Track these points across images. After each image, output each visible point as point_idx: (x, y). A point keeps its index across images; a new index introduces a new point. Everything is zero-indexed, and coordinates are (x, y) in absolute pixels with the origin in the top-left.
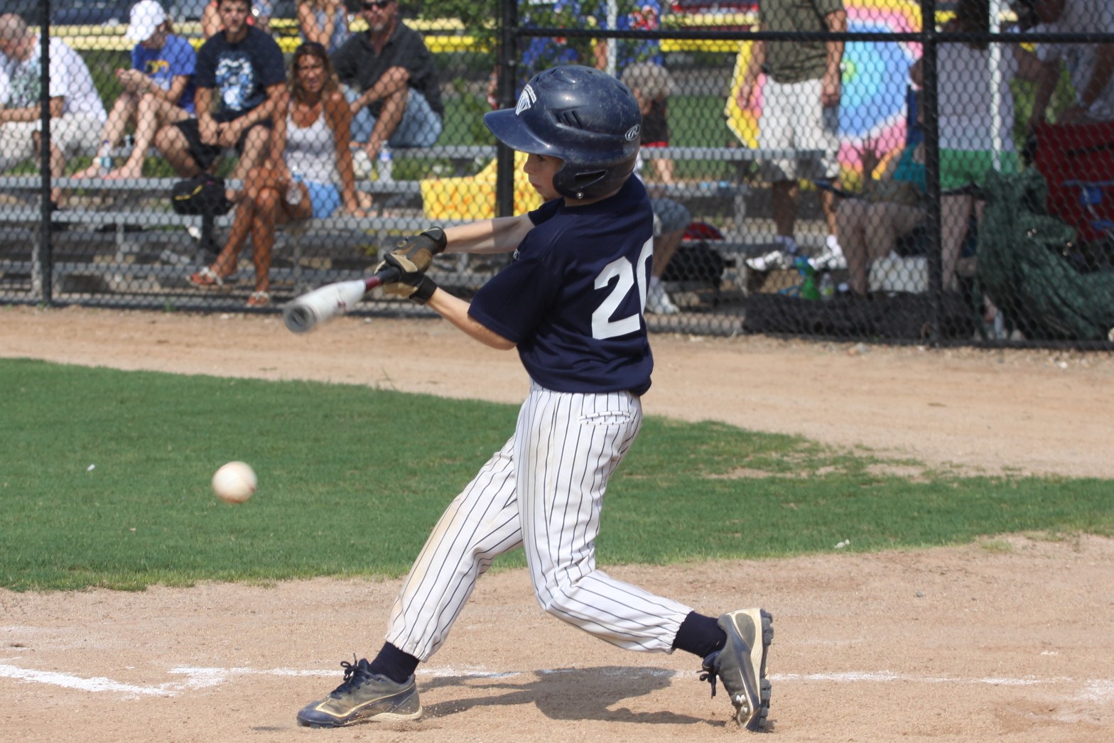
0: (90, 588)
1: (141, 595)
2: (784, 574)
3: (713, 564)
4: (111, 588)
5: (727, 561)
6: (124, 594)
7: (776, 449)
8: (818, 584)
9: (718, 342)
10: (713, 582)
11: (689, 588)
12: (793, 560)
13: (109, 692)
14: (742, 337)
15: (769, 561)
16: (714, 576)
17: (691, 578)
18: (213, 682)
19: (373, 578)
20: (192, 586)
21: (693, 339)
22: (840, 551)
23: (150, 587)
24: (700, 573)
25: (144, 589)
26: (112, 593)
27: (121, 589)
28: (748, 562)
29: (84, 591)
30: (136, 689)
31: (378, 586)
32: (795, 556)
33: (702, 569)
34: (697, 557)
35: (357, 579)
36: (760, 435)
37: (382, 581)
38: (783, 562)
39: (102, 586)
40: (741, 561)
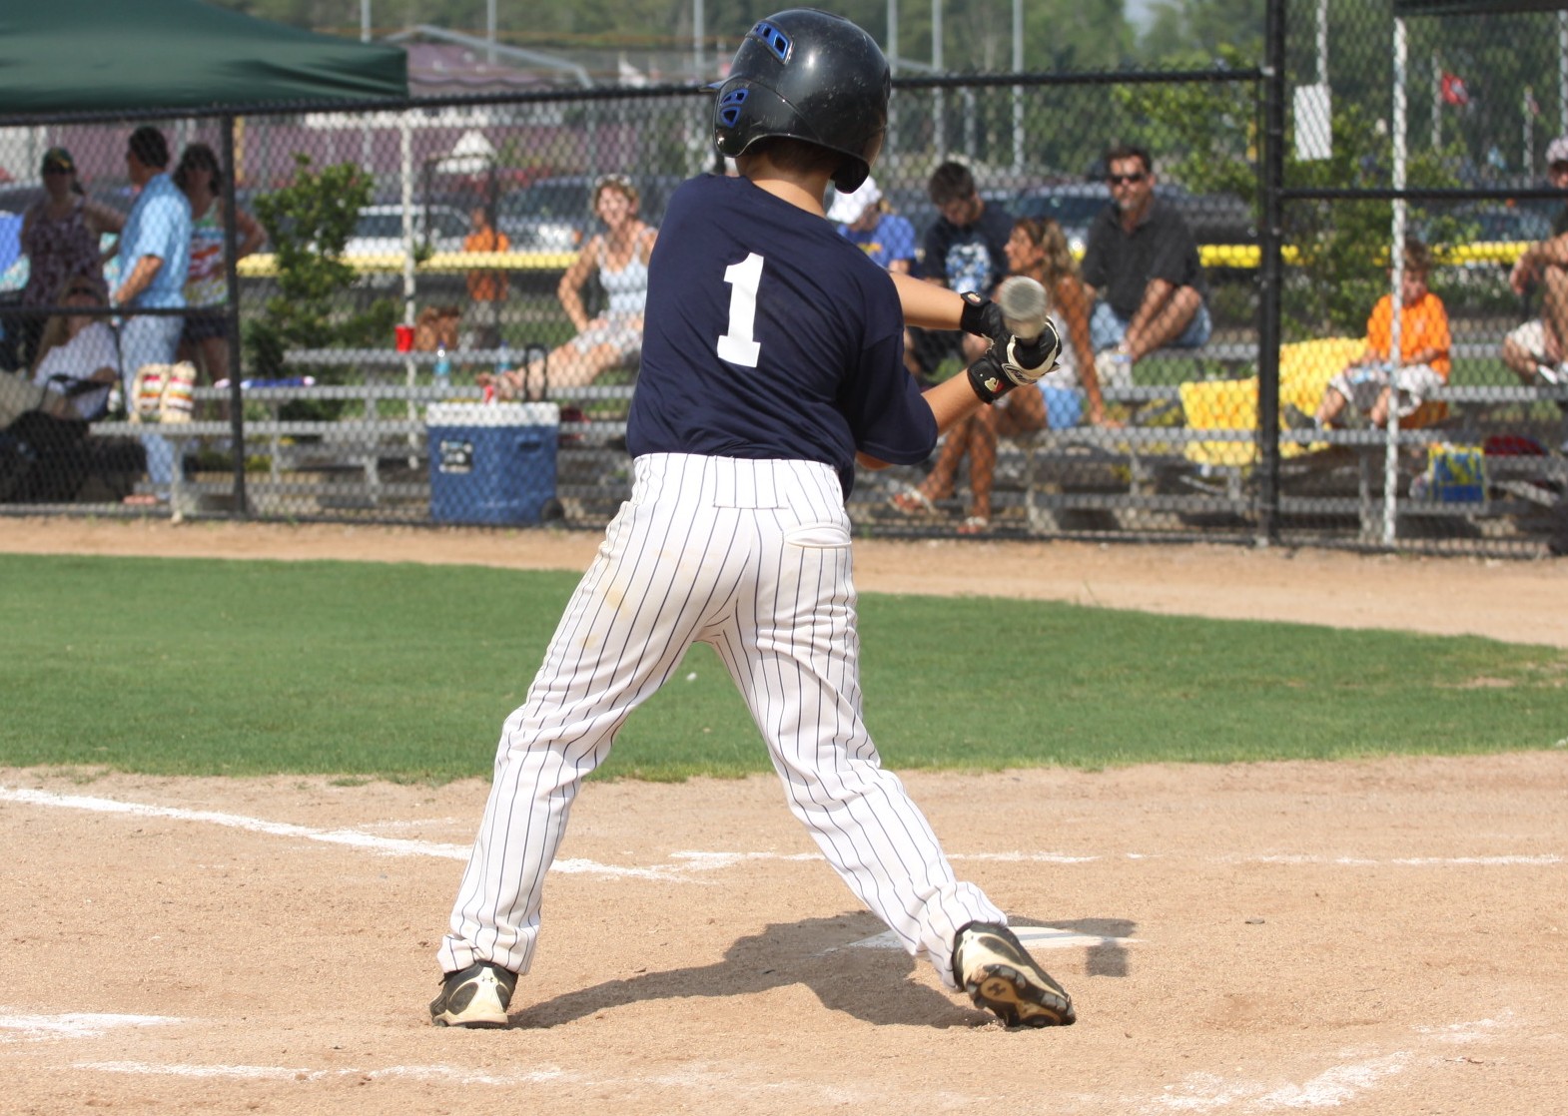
0: (618, 779)
1: (678, 787)
2: (1480, 771)
3: (1395, 760)
4: (643, 779)
5: (1412, 757)
6: (658, 785)
7: (1533, 660)
8: (1518, 783)
9: (1517, 566)
10: (1390, 780)
11: (1359, 785)
12: (1495, 758)
13: (586, 874)
14: (1549, 560)
15: (1464, 758)
16: (1392, 773)
17: (1363, 775)
18: (722, 864)
19: (969, 772)
20: (744, 777)
21: (1490, 563)
22: (1556, 749)
23: (691, 779)
24: (1378, 769)
25: (683, 781)
26: (644, 785)
27: (654, 780)
28: (1439, 758)
29: (611, 781)
30: (620, 870)
31: (974, 781)
32: (1499, 753)
33: (1379, 765)
34: (1375, 752)
35: (950, 773)
36: (1519, 647)
37: (979, 775)
38: (1482, 759)
39: (634, 777)
40: (1430, 758)
